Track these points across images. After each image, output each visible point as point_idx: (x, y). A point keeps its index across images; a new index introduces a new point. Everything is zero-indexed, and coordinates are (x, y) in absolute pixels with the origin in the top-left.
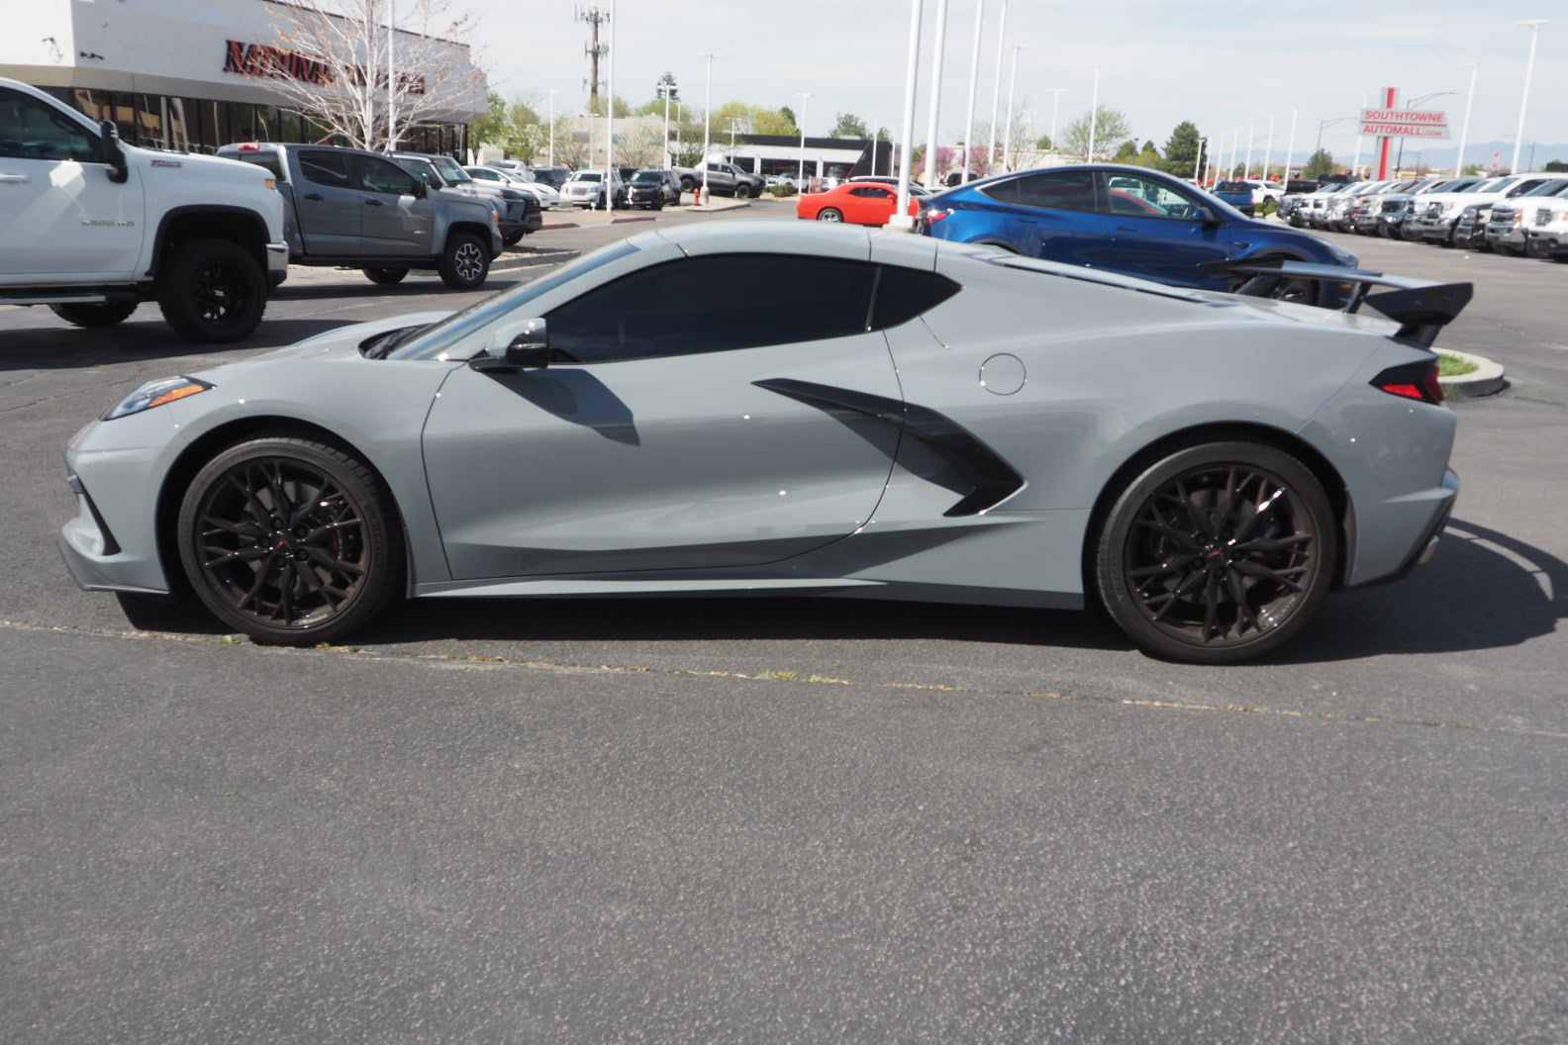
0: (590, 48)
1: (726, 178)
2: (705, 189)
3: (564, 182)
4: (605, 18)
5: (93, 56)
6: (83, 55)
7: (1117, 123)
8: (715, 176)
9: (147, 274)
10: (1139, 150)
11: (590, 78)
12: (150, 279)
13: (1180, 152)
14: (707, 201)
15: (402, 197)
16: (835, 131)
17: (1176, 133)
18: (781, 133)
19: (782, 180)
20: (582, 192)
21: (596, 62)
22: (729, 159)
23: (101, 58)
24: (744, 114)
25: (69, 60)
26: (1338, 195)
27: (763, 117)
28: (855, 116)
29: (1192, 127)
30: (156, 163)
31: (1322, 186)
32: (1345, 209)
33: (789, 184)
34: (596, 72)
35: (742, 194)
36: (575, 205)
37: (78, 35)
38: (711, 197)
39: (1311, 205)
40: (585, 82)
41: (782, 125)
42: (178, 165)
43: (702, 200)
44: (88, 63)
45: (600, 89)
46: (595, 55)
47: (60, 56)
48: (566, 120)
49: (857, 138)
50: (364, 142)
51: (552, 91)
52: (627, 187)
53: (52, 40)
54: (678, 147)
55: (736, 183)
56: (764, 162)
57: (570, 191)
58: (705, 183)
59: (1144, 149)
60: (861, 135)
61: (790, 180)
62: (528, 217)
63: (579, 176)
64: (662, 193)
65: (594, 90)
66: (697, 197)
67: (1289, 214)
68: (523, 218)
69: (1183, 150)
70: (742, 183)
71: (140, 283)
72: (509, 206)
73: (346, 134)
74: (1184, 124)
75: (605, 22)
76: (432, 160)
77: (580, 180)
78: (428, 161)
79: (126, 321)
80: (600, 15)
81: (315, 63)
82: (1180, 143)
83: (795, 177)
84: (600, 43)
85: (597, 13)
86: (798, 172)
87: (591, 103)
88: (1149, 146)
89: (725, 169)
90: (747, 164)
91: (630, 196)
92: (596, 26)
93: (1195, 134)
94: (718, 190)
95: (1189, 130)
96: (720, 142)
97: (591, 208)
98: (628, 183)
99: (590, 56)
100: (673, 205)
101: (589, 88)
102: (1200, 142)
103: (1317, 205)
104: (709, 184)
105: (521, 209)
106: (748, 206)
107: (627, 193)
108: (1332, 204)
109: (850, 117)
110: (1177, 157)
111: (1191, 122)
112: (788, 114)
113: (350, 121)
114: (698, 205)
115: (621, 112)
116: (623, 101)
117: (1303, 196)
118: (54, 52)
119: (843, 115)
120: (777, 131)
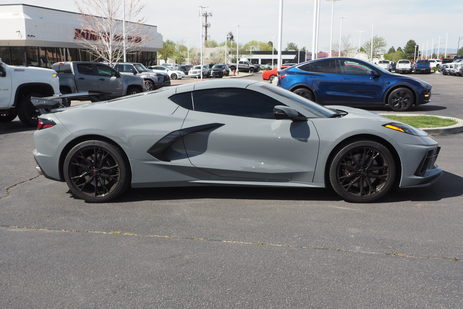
0: (204, 25)
1: (246, 66)
2: (237, 70)
3: (190, 70)
4: (209, 15)
5: (32, 36)
6: (29, 36)
7: (382, 42)
8: (241, 66)
9: (13, 105)
10: (396, 50)
11: (204, 35)
12: (14, 107)
13: (409, 50)
14: (238, 74)
15: (112, 77)
16: (287, 49)
17: (408, 44)
18: (268, 50)
19: (266, 66)
20: (195, 73)
21: (206, 30)
22: (249, 60)
23: (35, 37)
24: (256, 44)
25: (24, 38)
26: (459, 63)
27: (262, 45)
28: (294, 43)
29: (414, 41)
30: (16, 70)
31: (455, 60)
32: (460, 68)
33: (269, 67)
34: (206, 33)
35: (251, 71)
36: (192, 77)
37: (27, 30)
38: (239, 73)
39: (449, 67)
40: (203, 36)
41: (268, 47)
42: (23, 70)
43: (236, 74)
44: (30, 38)
45: (208, 38)
46: (206, 27)
47: (22, 36)
48: (193, 49)
49: (294, 51)
50: (109, 60)
51: (188, 40)
52: (210, 71)
53: (19, 32)
54: (231, 56)
55: (249, 68)
56: (262, 60)
57: (191, 73)
58: (237, 68)
59: (398, 50)
60: (296, 50)
61: (269, 66)
62: (165, 82)
63: (195, 68)
64: (223, 72)
65: (206, 39)
66: (234, 73)
67: (442, 71)
68: (164, 82)
69: (410, 50)
70: (251, 67)
71: (11, 108)
72: (159, 79)
73: (103, 57)
74: (410, 41)
75: (209, 16)
76: (134, 65)
77: (195, 69)
78: (133, 65)
79: (13, 120)
80: (207, 14)
81: (94, 35)
82: (409, 47)
83: (271, 65)
84: (208, 23)
85: (206, 13)
86: (272, 63)
87: (205, 43)
88: (399, 49)
89: (245, 63)
90: (255, 61)
91: (211, 73)
92: (206, 18)
93: (415, 44)
94: (242, 70)
95: (412, 43)
96: (245, 54)
97: (196, 78)
98: (211, 69)
99: (204, 27)
100: (226, 76)
101: (204, 38)
102: (416, 46)
103: (451, 67)
104: (239, 68)
105: (163, 80)
106: (252, 75)
107: (211, 72)
108: (456, 66)
109: (292, 44)
110: (409, 52)
111: (413, 40)
112: (271, 44)
113: (104, 53)
114: (235, 75)
115: (214, 45)
116: (215, 42)
117: (447, 64)
118: (20, 35)
119: (289, 43)
120: (267, 49)
